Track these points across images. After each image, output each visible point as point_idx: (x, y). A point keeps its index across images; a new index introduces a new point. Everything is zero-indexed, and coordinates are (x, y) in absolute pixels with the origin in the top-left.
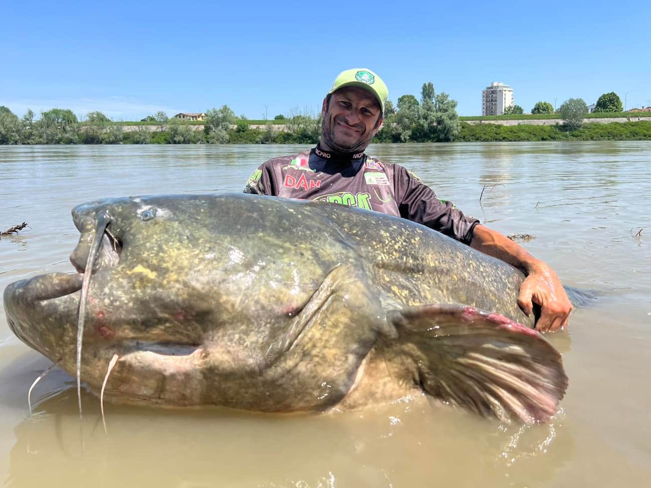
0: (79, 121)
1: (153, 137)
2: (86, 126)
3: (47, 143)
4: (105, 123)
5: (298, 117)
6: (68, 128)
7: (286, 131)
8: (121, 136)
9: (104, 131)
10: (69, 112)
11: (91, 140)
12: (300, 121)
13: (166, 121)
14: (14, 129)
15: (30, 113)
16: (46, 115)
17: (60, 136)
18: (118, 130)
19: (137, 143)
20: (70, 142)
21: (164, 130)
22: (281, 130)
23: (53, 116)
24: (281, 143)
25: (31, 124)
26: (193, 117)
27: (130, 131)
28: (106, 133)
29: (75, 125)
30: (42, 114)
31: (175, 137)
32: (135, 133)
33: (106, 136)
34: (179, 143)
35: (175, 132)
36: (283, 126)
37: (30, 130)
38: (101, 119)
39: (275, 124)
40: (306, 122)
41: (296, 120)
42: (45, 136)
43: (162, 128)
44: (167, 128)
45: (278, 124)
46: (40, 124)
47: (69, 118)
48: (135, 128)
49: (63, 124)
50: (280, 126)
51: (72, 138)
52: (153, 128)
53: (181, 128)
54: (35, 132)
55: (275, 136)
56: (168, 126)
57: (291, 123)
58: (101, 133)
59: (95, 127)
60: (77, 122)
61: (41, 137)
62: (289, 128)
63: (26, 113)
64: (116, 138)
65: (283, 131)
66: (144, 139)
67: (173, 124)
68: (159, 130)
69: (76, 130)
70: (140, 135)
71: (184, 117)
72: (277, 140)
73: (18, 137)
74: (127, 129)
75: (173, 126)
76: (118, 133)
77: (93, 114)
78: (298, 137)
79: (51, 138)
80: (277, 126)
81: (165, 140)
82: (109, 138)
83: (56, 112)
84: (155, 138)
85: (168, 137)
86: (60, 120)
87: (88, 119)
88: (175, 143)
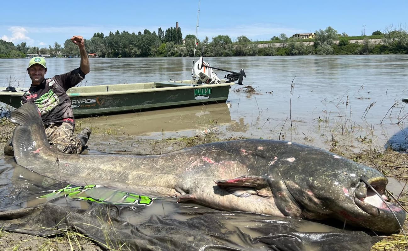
0: (233, 42)
1: (277, 51)
2: (236, 45)
3: (215, 56)
4: (248, 43)
5: (393, 32)
6: (226, 47)
7: (382, 44)
8: (257, 51)
9: (247, 48)
10: (227, 37)
11: (239, 53)
12: (394, 35)
13: (287, 40)
14: (198, 48)
15: (207, 39)
16: (214, 39)
17: (222, 51)
18: (255, 47)
19: (267, 55)
20: (227, 55)
21: (285, 45)
22: (377, 43)
23: (219, 39)
24: (378, 54)
25: (207, 45)
26: (305, 36)
27: (263, 47)
28: (248, 49)
29: (230, 45)
30: (213, 39)
31: (292, 50)
32: (266, 48)
33: (248, 51)
34: (295, 54)
35: (293, 47)
36: (380, 40)
37: (206, 48)
38: (244, 40)
39: (372, 39)
40: (401, 36)
41: (392, 34)
42: (214, 52)
43: (283, 44)
44: (287, 44)
45: (375, 39)
46: (212, 45)
47: (226, 40)
48: (266, 45)
49: (223, 44)
50: (376, 40)
51: (228, 52)
52: (278, 45)
53: (297, 44)
54: (209, 50)
55: (372, 48)
56: (288, 43)
57: (387, 38)
58: (245, 49)
59: (241, 46)
60: (232, 43)
61: (212, 52)
62: (385, 42)
63: (205, 38)
64: (254, 52)
65: (379, 44)
66: (272, 53)
67: (291, 42)
68: (282, 46)
69: (231, 48)
70: (269, 50)
71: (299, 36)
72: (373, 51)
73: (200, 53)
74: (261, 46)
75: (291, 43)
76: (255, 49)
77: (240, 37)
78: (394, 49)
79: (217, 53)
80: (373, 40)
81: (286, 52)
82: (250, 52)
83: (220, 37)
84: (279, 52)
85: (288, 51)
86: (222, 42)
87: (237, 40)
88: (293, 54)
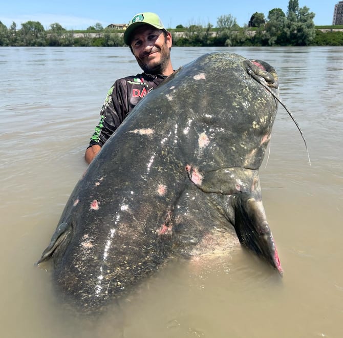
0: (45, 30)
1: (94, 42)
2: (50, 33)
3: (27, 46)
4: (62, 32)
5: (194, 26)
6: (39, 35)
7: (184, 37)
8: (73, 41)
9: (62, 37)
10: (38, 23)
11: (54, 43)
12: (194, 29)
13: (102, 30)
14: (5, 36)
15: (14, 24)
16: (24, 25)
17: (34, 40)
18: (71, 36)
19: (83, 45)
20: (41, 45)
21: (101, 36)
22: (180, 36)
23: (29, 26)
24: (181, 46)
25: (15, 32)
26: (120, 27)
27: (78, 37)
28: (63, 39)
29: (43, 33)
30: (22, 25)
31: (108, 41)
32: (81, 38)
33: (63, 41)
34: (111, 46)
35: (108, 38)
36: (182, 33)
37: (15, 36)
38: (58, 29)
39: (176, 32)
40: (199, 30)
41: (192, 28)
42: (25, 41)
43: (99, 35)
44: (102, 35)
45: (179, 32)
46: (21, 32)
47: (38, 27)
48: (82, 35)
49: (36, 32)
50: (180, 33)
51: (41, 42)
52: (94, 35)
53: (112, 35)
54: (18, 38)
55: (177, 40)
56: (103, 34)
57: (188, 31)
58: (60, 39)
59: (56, 34)
60: (44, 31)
61: (22, 41)
62: (187, 35)
63: (12, 24)
64: (70, 42)
65: (182, 37)
66: (88, 43)
67: (106, 32)
68: (98, 36)
69: (44, 36)
70: (85, 40)
71: (114, 27)
72: (177, 44)
73: (8, 41)
74: (76, 36)
75: (106, 34)
76: (71, 39)
77: (53, 25)
78: (193, 42)
79: (28, 42)
80: (178, 33)
81: (102, 44)
82: (65, 42)
83: (30, 23)
84: (97, 43)
85: (104, 42)
86: (33, 29)
87: (50, 28)
88: (108, 46)
